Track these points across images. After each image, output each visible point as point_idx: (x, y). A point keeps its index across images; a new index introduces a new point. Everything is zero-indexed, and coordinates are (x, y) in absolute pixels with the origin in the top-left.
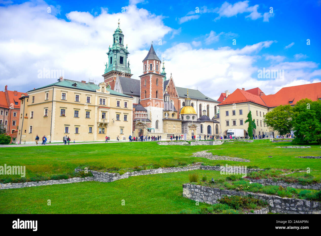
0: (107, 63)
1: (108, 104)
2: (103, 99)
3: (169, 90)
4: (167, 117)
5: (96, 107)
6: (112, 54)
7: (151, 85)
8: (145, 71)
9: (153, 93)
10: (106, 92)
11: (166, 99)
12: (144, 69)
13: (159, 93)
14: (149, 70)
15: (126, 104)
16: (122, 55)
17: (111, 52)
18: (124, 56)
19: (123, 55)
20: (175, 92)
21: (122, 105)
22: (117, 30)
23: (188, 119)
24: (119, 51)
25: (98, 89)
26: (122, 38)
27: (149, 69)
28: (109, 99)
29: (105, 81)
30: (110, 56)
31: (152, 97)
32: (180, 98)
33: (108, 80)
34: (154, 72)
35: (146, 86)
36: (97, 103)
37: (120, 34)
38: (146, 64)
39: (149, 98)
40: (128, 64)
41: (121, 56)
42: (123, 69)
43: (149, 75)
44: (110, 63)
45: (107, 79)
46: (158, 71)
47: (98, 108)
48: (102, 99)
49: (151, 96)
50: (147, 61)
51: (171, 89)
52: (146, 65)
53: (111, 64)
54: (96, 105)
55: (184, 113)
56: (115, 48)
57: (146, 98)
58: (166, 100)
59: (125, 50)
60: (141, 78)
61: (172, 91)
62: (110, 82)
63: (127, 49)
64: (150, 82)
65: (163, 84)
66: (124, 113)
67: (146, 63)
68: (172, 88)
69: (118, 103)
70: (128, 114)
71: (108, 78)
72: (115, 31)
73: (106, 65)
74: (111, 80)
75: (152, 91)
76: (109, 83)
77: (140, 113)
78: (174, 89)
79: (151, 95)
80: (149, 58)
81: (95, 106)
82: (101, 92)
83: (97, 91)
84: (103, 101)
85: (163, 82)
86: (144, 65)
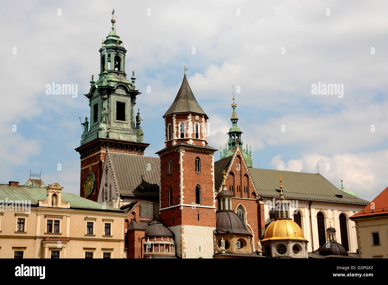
0: (86, 118)
1: (66, 231)
2: (55, 221)
3: (234, 180)
4: (224, 248)
5: (37, 240)
6: (97, 97)
7: (182, 174)
8: (169, 140)
9: (188, 191)
10: (61, 204)
11: (224, 204)
12: (166, 135)
13: (203, 190)
14: (177, 138)
15: (108, 227)
16: (122, 99)
17: (96, 93)
18: (127, 100)
19: (125, 98)
20: (248, 184)
21: (99, 229)
22: (109, 38)
23: (282, 253)
24: (114, 90)
25: (43, 201)
26: (122, 56)
27: (177, 135)
28: (68, 219)
29: (81, 162)
30: (94, 102)
31: (184, 203)
32: (263, 198)
33: (90, 161)
34: (191, 142)
35: (171, 175)
36: (40, 231)
37: (116, 49)
38: (170, 124)
39: (179, 204)
40: (137, 118)
41: (119, 100)
42: (124, 132)
43: (177, 151)
44: (93, 120)
45: (86, 158)
46: (199, 138)
47: (43, 242)
48: (52, 221)
49: (183, 199)
50: (173, 116)
51: (237, 178)
52: (170, 126)
53: (97, 123)
54: (38, 234)
55: (272, 236)
56: (105, 84)
57: (172, 204)
58: (224, 207)
59: (129, 86)
60: (161, 157)
61: (241, 183)
62: (92, 166)
63: (133, 82)
64: (179, 165)
65: (213, 169)
66: (102, 249)
67: (170, 122)
68: (241, 175)
69: (90, 226)
70: (112, 249)
71: (88, 157)
72: (105, 39)
73: (86, 124)
74: (96, 162)
75: (184, 187)
76: (90, 168)
77: (156, 242)
78: (245, 178)
79: (182, 197)
80: (176, 109)
81: (35, 238)
82: (51, 206)
83: (41, 204)
84: (55, 225)
85: (213, 164)
86: (167, 127)
